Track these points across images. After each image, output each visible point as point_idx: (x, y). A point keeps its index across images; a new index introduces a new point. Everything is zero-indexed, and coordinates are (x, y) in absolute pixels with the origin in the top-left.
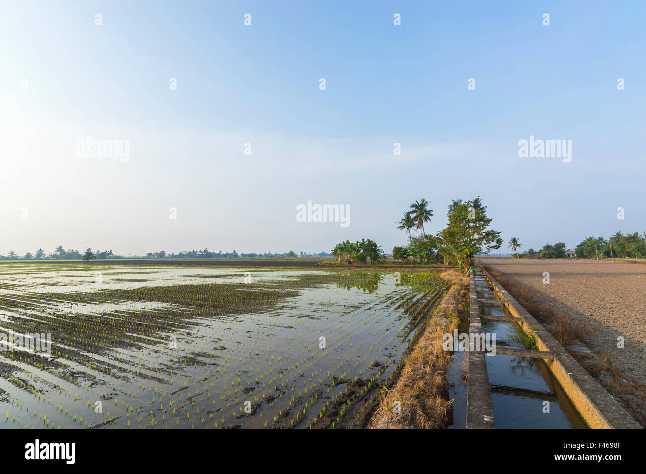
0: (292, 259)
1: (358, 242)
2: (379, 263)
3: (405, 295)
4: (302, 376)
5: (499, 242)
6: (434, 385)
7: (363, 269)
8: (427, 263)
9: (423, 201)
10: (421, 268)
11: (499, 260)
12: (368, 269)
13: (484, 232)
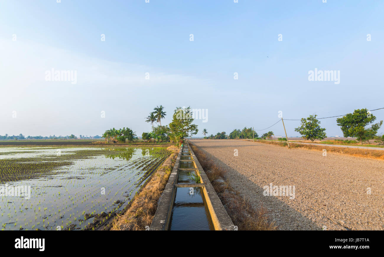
0: (73, 140)
1: (120, 129)
2: (134, 142)
3: (145, 160)
4: (62, 218)
5: (197, 130)
6: (148, 208)
7: (122, 146)
8: (162, 142)
9: (161, 106)
10: (157, 144)
11: (198, 140)
12: (126, 145)
13: (190, 125)
